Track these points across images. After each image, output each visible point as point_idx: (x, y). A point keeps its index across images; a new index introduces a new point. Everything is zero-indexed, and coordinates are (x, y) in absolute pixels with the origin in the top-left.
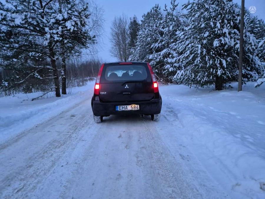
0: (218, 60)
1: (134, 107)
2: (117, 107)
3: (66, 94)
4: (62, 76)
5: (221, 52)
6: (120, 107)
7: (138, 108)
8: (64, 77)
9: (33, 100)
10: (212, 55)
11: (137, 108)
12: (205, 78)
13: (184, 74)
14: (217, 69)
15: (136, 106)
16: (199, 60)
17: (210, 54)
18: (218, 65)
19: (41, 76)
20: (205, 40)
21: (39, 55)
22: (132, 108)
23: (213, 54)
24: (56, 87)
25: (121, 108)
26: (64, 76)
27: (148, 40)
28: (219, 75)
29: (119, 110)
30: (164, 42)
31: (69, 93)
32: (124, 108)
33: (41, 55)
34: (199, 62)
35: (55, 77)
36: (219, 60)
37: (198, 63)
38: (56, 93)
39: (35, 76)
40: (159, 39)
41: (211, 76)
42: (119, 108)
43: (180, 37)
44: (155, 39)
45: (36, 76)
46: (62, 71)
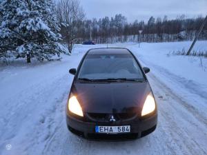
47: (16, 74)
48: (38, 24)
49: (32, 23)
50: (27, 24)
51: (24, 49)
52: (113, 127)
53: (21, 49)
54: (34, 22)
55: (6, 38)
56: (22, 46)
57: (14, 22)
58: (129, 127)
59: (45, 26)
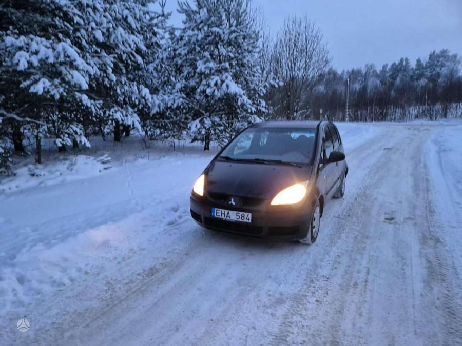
47: (179, 163)
48: (224, 85)
49: (216, 84)
50: (209, 85)
51: (199, 126)
52: (231, 212)
53: (194, 125)
54: (219, 82)
55: (178, 108)
56: (197, 121)
57: (192, 83)
58: (250, 215)
59: (235, 88)
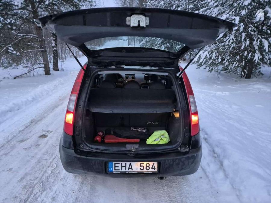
0: (257, 40)
1: (147, 167)
2: (110, 164)
3: (58, 70)
4: (53, 47)
5: (262, 28)
6: (116, 165)
7: (154, 169)
8: (54, 50)
9: (15, 78)
10: (250, 33)
11: (152, 168)
12: (235, 63)
13: (208, 56)
14: (254, 52)
15: (151, 163)
16: (233, 39)
17: (248, 31)
18: (257, 48)
19: (19, 50)
20: (245, 10)
21: (11, 21)
22: (142, 168)
23: (251, 31)
24: (45, 63)
25: (120, 168)
26: (55, 48)
27: (161, 4)
28: (256, 62)
29: (114, 171)
30: (181, 8)
31: (62, 69)
32: (125, 167)
33: (14, 22)
34: (231, 41)
35: (42, 50)
36: (259, 40)
37: (230, 43)
38: (45, 70)
39: (9, 51)
40: (174, 3)
41: (244, 62)
42: (115, 167)
43: (208, 4)
44: (169, 4)
45: (11, 51)
46: (53, 42)
